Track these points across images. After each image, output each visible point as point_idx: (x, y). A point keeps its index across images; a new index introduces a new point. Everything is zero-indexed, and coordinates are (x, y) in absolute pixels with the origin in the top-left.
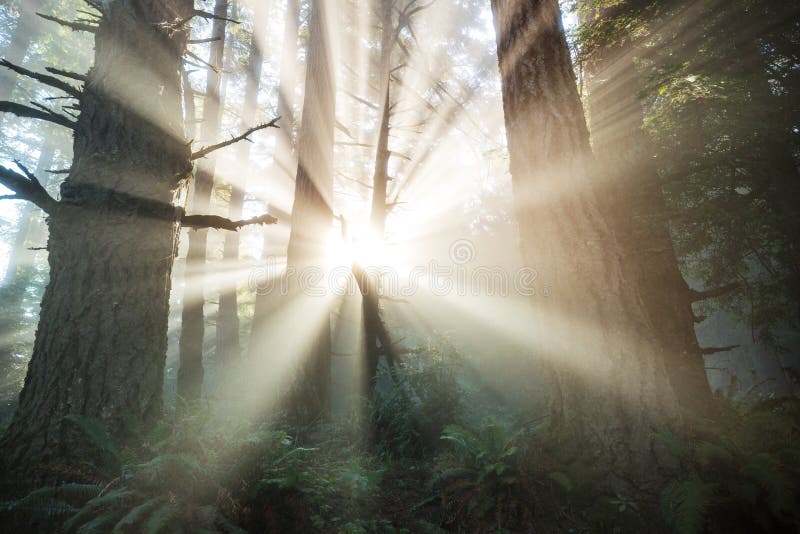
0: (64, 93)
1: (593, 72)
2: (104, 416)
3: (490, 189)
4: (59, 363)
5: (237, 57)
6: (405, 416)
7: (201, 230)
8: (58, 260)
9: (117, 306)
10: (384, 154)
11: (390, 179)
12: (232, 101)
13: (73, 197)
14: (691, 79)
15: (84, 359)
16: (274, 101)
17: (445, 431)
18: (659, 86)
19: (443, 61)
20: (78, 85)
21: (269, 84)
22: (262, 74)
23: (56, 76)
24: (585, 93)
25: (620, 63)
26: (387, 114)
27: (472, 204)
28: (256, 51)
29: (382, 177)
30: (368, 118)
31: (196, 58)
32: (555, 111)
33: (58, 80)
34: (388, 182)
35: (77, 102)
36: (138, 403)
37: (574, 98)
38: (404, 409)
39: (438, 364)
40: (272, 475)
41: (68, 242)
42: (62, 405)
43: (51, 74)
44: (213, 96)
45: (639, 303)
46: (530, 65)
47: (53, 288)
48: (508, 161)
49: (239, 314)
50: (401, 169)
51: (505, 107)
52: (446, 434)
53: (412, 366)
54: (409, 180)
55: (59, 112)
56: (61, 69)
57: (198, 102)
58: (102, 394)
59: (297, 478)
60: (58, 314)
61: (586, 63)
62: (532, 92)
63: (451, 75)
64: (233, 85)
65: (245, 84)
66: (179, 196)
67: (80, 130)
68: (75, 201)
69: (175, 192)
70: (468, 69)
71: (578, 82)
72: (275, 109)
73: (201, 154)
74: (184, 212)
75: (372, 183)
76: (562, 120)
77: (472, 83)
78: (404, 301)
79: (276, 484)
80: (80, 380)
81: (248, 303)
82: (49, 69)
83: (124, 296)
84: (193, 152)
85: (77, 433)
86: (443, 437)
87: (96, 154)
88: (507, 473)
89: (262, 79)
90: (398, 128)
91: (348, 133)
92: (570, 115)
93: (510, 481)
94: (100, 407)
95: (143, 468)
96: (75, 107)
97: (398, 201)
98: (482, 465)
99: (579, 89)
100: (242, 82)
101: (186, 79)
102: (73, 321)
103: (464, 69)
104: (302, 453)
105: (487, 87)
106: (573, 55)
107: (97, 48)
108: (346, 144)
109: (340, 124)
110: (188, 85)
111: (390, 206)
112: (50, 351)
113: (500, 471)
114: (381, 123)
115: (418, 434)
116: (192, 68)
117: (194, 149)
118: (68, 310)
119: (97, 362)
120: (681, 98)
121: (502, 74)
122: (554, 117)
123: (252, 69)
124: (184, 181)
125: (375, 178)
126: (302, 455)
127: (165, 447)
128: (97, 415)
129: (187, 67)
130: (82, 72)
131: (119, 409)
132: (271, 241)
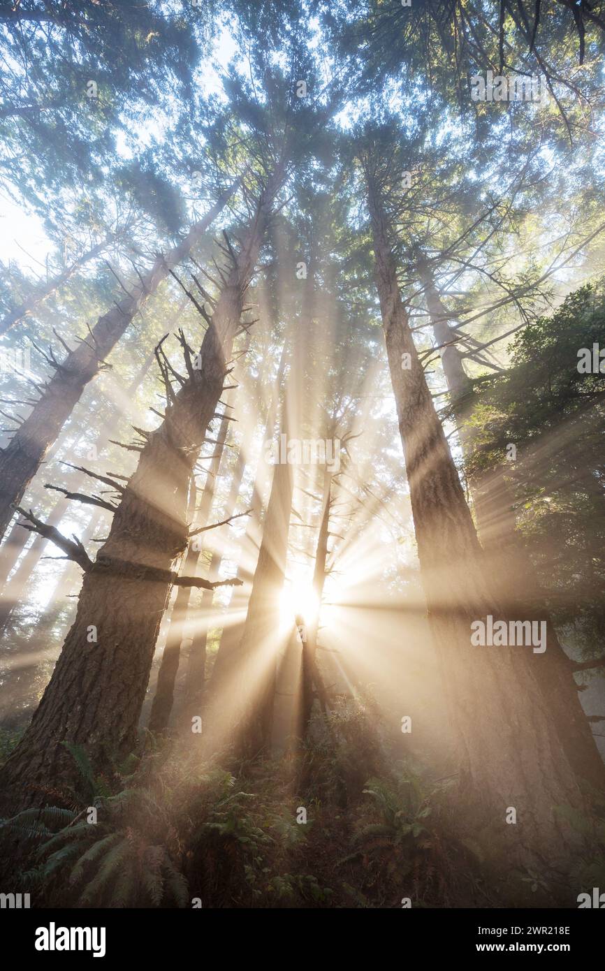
0: (114, 489)
1: (475, 486)
2: (90, 742)
3: (404, 561)
4: (67, 690)
5: (229, 461)
6: (333, 761)
7: (187, 588)
8: (84, 606)
9: (117, 646)
10: (325, 534)
11: (329, 553)
12: (222, 490)
13: (104, 560)
14: (548, 499)
15: (86, 689)
16: (250, 491)
17: (367, 783)
18: (525, 503)
19: (369, 469)
20: (123, 484)
21: (248, 478)
22: (244, 472)
23: (112, 478)
24: (471, 499)
25: (494, 482)
26: (329, 505)
27: (390, 571)
28: (241, 460)
29: (323, 551)
30: (314, 505)
31: (201, 467)
32: (450, 515)
33: (112, 481)
34: (327, 555)
35: (121, 494)
36: (119, 732)
37: (463, 505)
38: (333, 755)
39: (363, 714)
40: (216, 820)
41: (93, 594)
42: (61, 729)
43: (108, 477)
44: (209, 491)
45: (529, 674)
46: (430, 482)
47: (76, 627)
48: (416, 547)
49: (207, 648)
50: (337, 543)
51: (413, 509)
52: (367, 788)
53: (340, 714)
54: (343, 552)
55: (107, 500)
56: (115, 474)
57: (199, 495)
58: (92, 723)
59: (236, 825)
60: (75, 649)
61: (470, 479)
62: (432, 500)
63: (374, 479)
64: (224, 479)
65: (232, 479)
66: (175, 564)
67: (118, 513)
68: (105, 563)
69: (173, 561)
70: (386, 475)
71: (465, 493)
72: (251, 495)
73: (196, 532)
74: (177, 575)
75: (315, 554)
76: (455, 520)
77: (389, 484)
78: (335, 651)
79: (217, 830)
80: (79, 707)
81: (215, 640)
82: (108, 474)
83: (124, 640)
84: (190, 531)
85: (67, 755)
86: (365, 791)
87: (125, 531)
88: (424, 835)
89: (245, 476)
90: (336, 516)
91: (300, 517)
92: (461, 518)
93: (426, 845)
94: (88, 735)
95: (111, 800)
96: (119, 497)
97: (333, 569)
98: (400, 824)
99: (466, 499)
100: (230, 478)
101: (193, 480)
102: (85, 656)
103: (384, 476)
104: (243, 797)
105: (400, 488)
106: (460, 475)
107: (140, 461)
108: (299, 525)
109: (294, 510)
110: (194, 483)
111: (327, 573)
112: (63, 680)
113: (417, 832)
114: (324, 511)
115: (344, 782)
116: (200, 472)
117: (191, 530)
118: (82, 647)
119: (94, 692)
120: (542, 511)
121: (410, 486)
122: (450, 518)
123: (238, 470)
124: (180, 553)
125: (317, 551)
126: (242, 800)
127: (132, 780)
128: (86, 741)
129: (196, 471)
130: (128, 475)
131: (102, 736)
132: (236, 596)
